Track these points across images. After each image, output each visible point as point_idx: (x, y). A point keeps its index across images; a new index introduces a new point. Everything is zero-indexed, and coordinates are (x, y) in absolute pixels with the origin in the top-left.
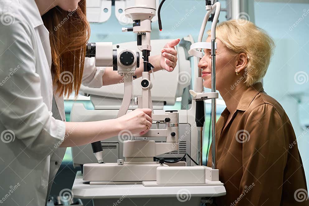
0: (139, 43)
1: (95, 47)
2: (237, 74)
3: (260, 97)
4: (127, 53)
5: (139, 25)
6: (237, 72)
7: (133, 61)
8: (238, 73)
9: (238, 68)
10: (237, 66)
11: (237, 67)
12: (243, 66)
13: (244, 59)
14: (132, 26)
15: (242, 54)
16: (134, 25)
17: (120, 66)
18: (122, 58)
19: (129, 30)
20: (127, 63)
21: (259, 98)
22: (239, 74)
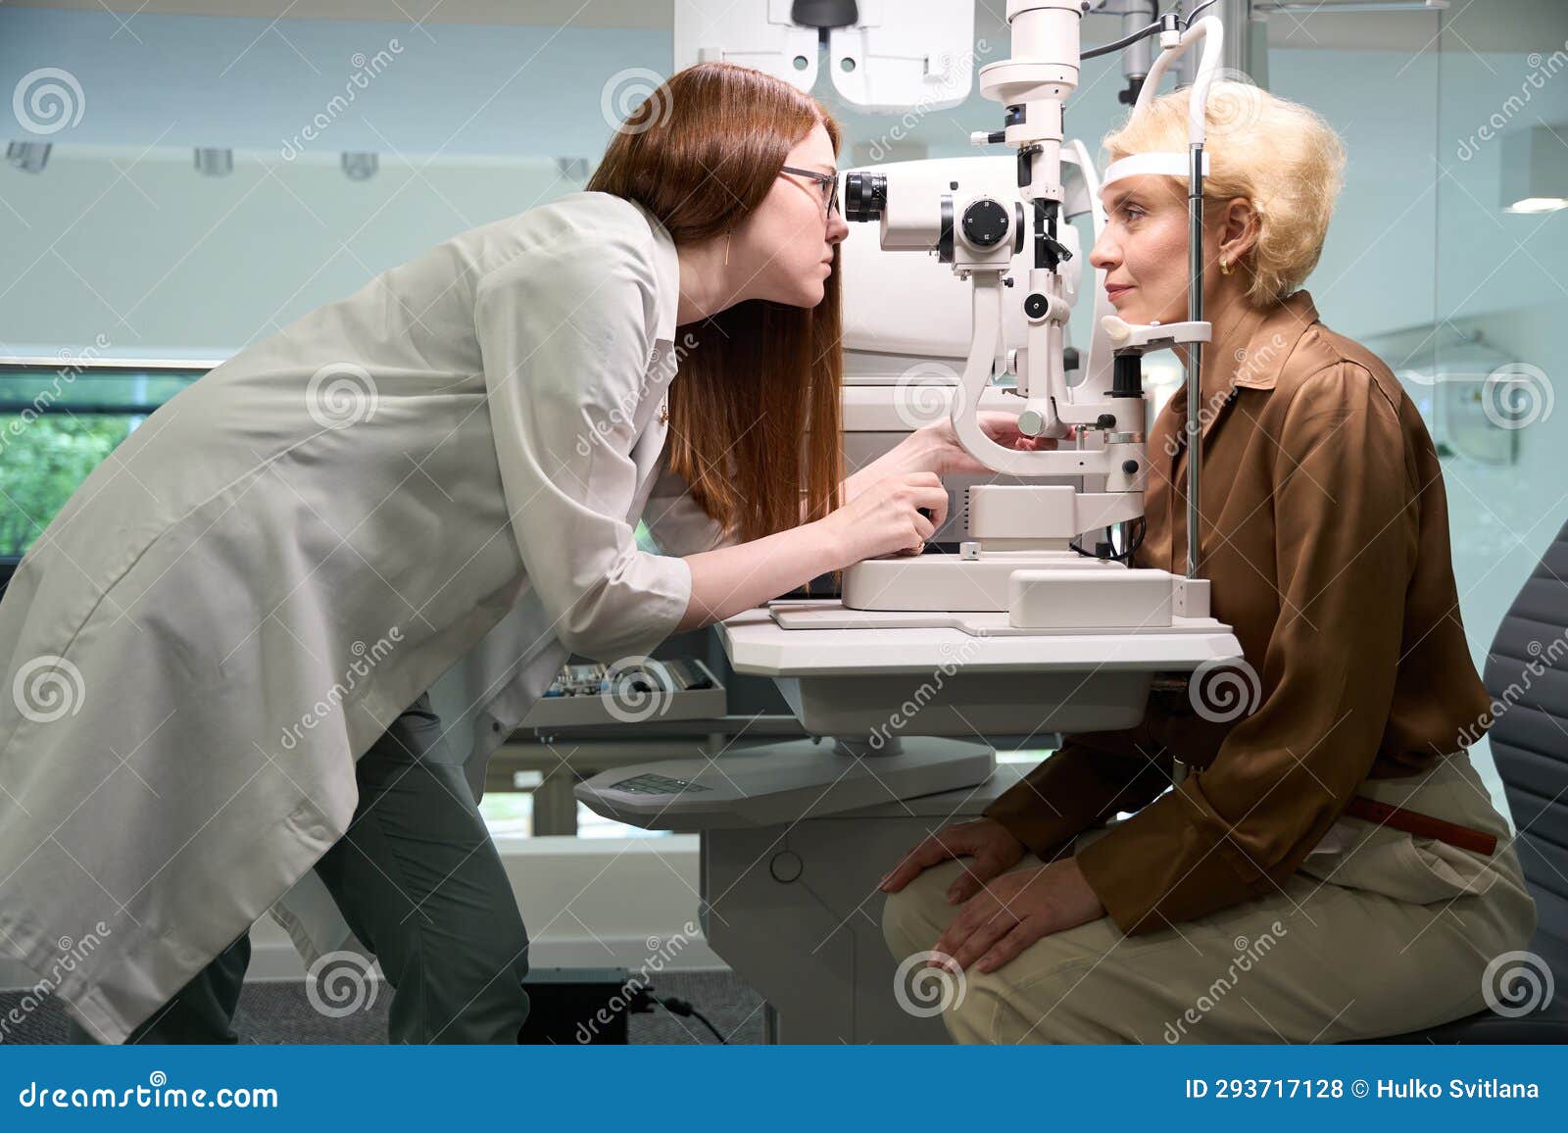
0: (1025, 179)
1: (883, 190)
2: (1226, 272)
3: (1319, 341)
4: (987, 204)
5: (1023, 121)
6: (1224, 264)
7: (1004, 233)
8: (1229, 267)
9: (1227, 251)
10: (1223, 243)
11: (1223, 247)
12: (1242, 242)
13: (1245, 219)
14: (999, 127)
15: (1236, 201)
16: (1010, 121)
17: (965, 248)
18: (970, 220)
19: (993, 139)
20: (987, 237)
21: (1315, 345)
22: (1233, 270)
